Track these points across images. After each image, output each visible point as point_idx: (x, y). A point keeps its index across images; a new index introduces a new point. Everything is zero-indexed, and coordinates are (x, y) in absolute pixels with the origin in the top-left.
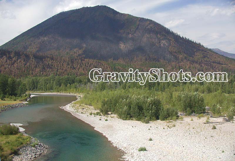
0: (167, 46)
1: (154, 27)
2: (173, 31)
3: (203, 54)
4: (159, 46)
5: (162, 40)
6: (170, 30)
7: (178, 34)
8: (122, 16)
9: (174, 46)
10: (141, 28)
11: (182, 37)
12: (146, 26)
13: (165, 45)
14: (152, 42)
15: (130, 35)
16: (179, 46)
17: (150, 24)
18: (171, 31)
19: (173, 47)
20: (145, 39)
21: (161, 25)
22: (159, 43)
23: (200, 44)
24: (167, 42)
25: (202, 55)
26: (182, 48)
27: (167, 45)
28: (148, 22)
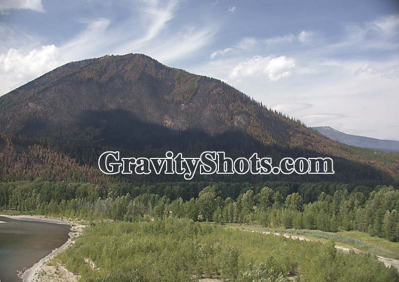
0: (244, 125)
1: (223, 93)
2: (254, 99)
3: (304, 139)
4: (231, 125)
5: (236, 114)
6: (249, 97)
7: (263, 105)
8: (171, 72)
9: (256, 126)
10: (202, 93)
11: (270, 109)
12: (210, 90)
13: (241, 123)
14: (219, 117)
15: (183, 105)
16: (264, 125)
17: (216, 87)
18: (251, 99)
19: (255, 128)
20: (207, 113)
21: (235, 89)
22: (232, 119)
23: (299, 122)
24: (244, 118)
25: (303, 142)
26: (269, 129)
27: (244, 123)
28: (214, 84)
